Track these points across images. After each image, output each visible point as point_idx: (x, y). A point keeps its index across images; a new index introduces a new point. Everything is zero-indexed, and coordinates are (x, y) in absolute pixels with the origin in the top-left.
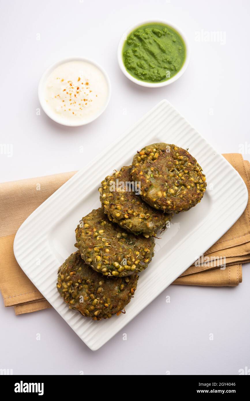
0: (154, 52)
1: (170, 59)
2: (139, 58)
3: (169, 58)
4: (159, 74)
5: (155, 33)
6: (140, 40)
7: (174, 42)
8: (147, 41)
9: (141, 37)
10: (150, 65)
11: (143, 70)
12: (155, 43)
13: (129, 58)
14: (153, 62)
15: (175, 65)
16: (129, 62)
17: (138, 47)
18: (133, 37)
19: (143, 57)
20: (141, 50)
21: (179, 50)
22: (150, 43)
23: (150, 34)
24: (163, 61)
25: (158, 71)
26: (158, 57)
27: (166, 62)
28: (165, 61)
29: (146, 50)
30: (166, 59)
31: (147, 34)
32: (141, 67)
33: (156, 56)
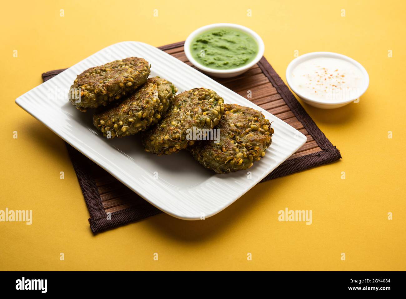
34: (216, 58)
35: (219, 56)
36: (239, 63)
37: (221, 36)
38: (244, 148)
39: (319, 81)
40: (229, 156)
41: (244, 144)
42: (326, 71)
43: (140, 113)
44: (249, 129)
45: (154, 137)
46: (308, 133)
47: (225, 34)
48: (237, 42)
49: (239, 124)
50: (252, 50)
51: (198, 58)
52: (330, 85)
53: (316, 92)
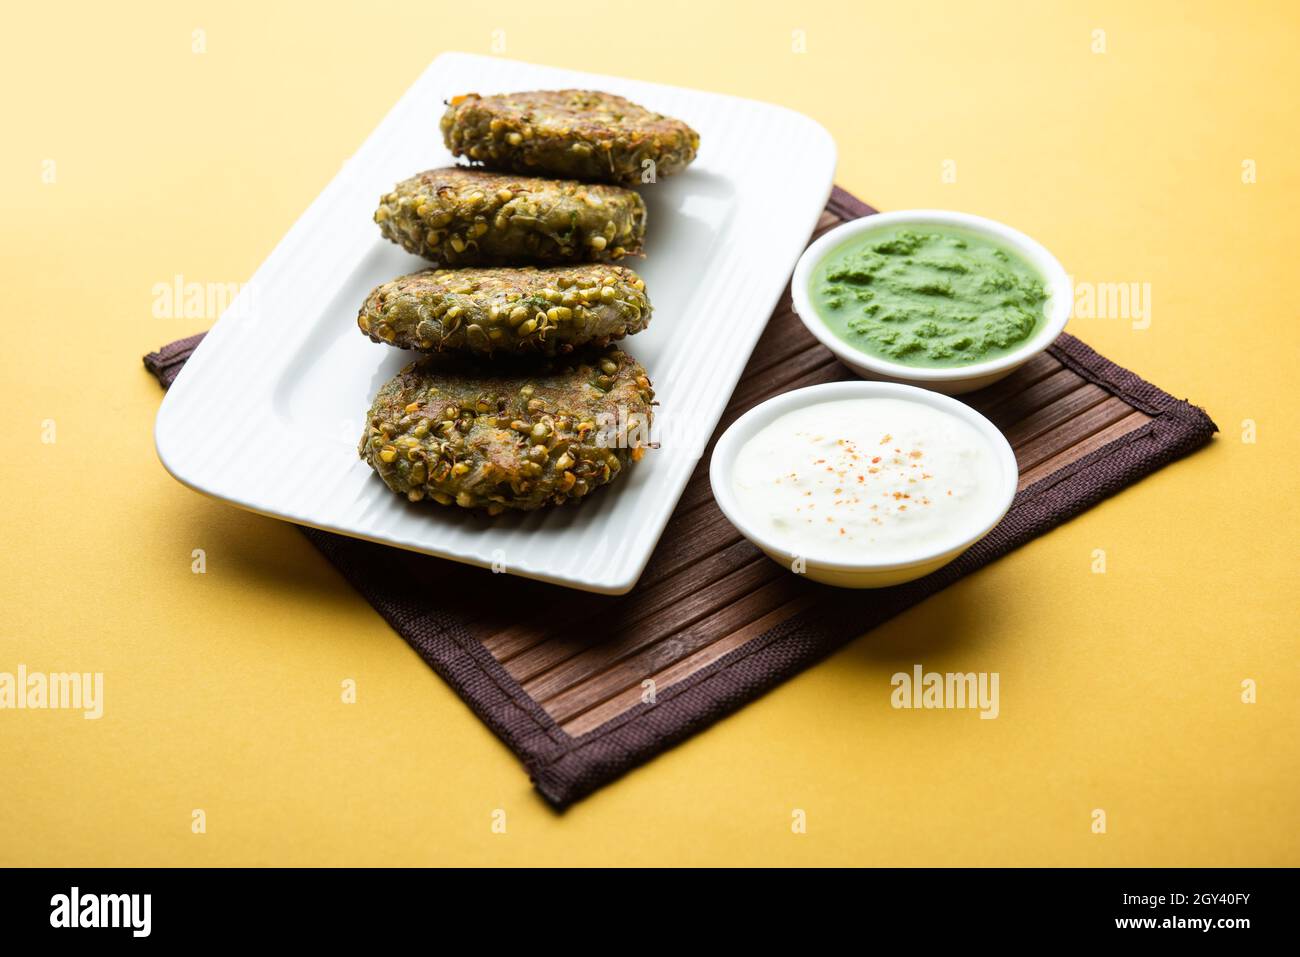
0: (935, 286)
1: (996, 277)
2: (904, 320)
4: (1006, 323)
5: (885, 251)
6: (859, 280)
8: (882, 273)
9: (859, 273)
10: (955, 320)
11: (949, 337)
12: (913, 267)
14: (957, 309)
17: (875, 300)
18: (834, 286)
19: (914, 311)
20: (888, 301)
22: (899, 273)
24: (981, 293)
25: (995, 319)
26: (957, 289)
27: (994, 291)
28: (987, 289)
29: (906, 293)
30: (986, 284)
32: (934, 334)
33: (950, 292)
34: (919, 330)
35: (928, 322)
36: (1004, 336)
37: (905, 253)
47: (914, 246)
48: (971, 269)
50: (1027, 291)
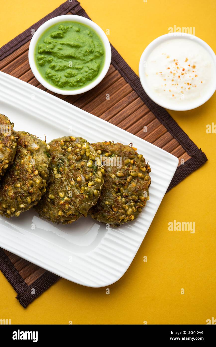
0: (71, 54)
1: (89, 48)
2: (62, 70)
3: (86, 48)
4: (92, 69)
5: (55, 37)
6: (49, 53)
7: (78, 31)
8: (55, 50)
9: (48, 50)
10: (77, 69)
11: (76, 77)
12: (63, 46)
13: (54, 78)
14: (77, 64)
15: (97, 50)
16: (57, 80)
17: (53, 62)
18: (41, 56)
19: (65, 66)
20: (57, 62)
21: (89, 34)
22: (60, 49)
23: (52, 42)
24: (84, 56)
25: (88, 67)
26: (77, 55)
27: (88, 54)
28: (86, 54)
29: (62, 58)
30: (86, 52)
31: (50, 43)
32: (71, 76)
33: (76, 56)
34: (67, 75)
35: (69, 71)
36: (91, 75)
37: (61, 38)
38: (131, 201)
39: (173, 80)
40: (121, 216)
41: (130, 198)
42: (176, 64)
43: (29, 199)
44: (130, 177)
45: (46, 209)
46: (172, 137)
47: (64, 33)
48: (81, 45)
49: (119, 174)
50: (98, 52)
51: (49, 78)
52: (185, 83)
53: (173, 95)
